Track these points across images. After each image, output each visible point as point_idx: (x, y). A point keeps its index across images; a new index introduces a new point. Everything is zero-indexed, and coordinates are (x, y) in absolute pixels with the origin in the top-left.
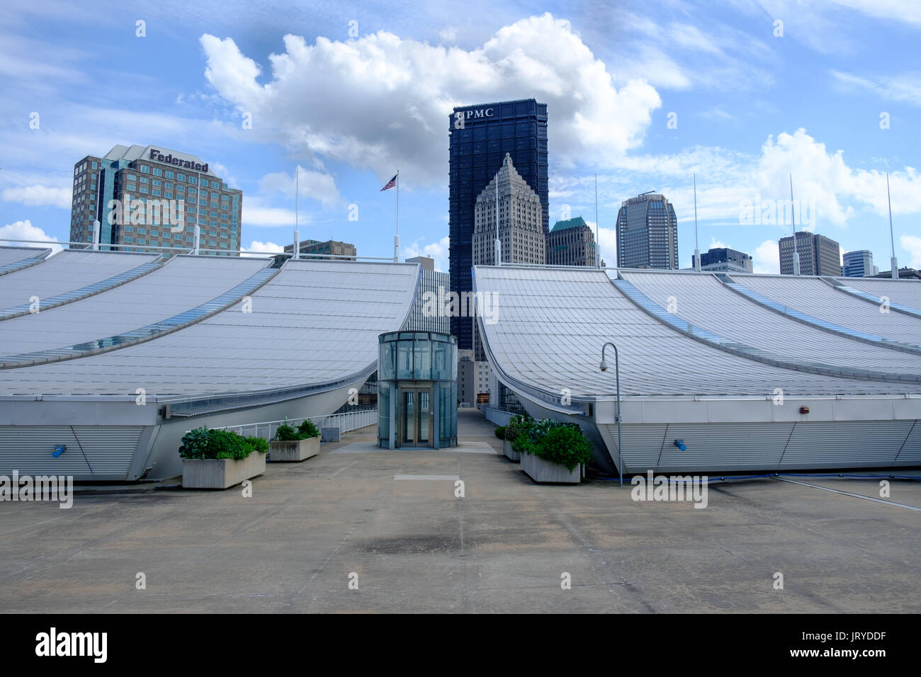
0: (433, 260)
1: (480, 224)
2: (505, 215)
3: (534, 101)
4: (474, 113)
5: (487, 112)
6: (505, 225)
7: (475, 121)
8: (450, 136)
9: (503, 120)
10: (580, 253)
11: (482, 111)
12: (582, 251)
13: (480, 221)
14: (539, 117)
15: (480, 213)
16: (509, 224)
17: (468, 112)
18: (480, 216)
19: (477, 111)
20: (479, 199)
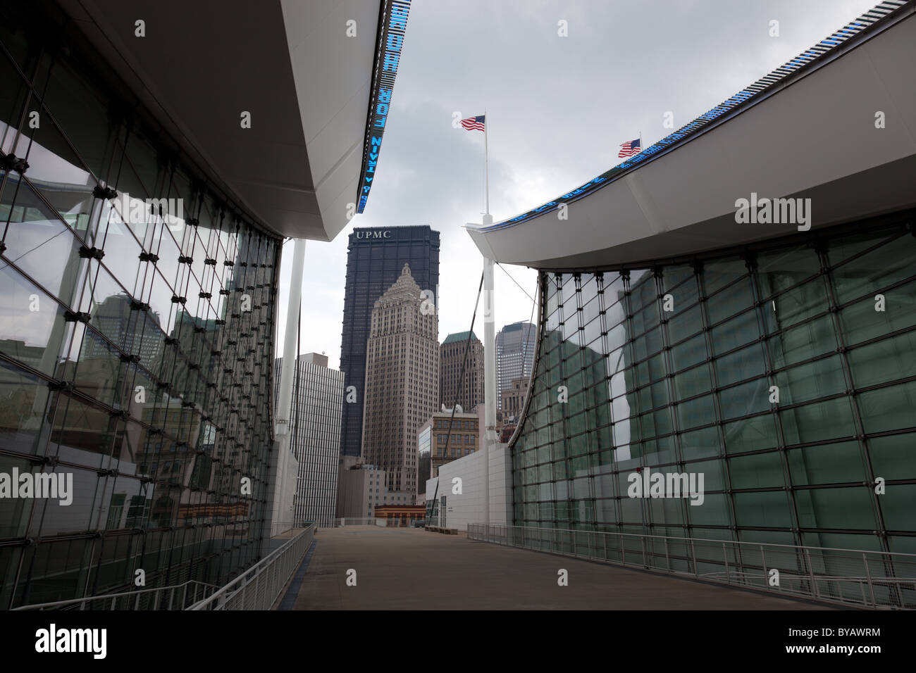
0: (327, 357)
1: (376, 329)
2: (403, 320)
3: (429, 227)
4: (373, 233)
5: (385, 233)
6: (402, 330)
7: (373, 241)
8: (348, 253)
9: (400, 242)
10: (471, 364)
11: (380, 232)
12: (473, 362)
13: (377, 326)
14: (432, 242)
15: (377, 317)
16: (406, 330)
17: (367, 233)
18: (377, 321)
19: (375, 233)
20: (377, 305)
